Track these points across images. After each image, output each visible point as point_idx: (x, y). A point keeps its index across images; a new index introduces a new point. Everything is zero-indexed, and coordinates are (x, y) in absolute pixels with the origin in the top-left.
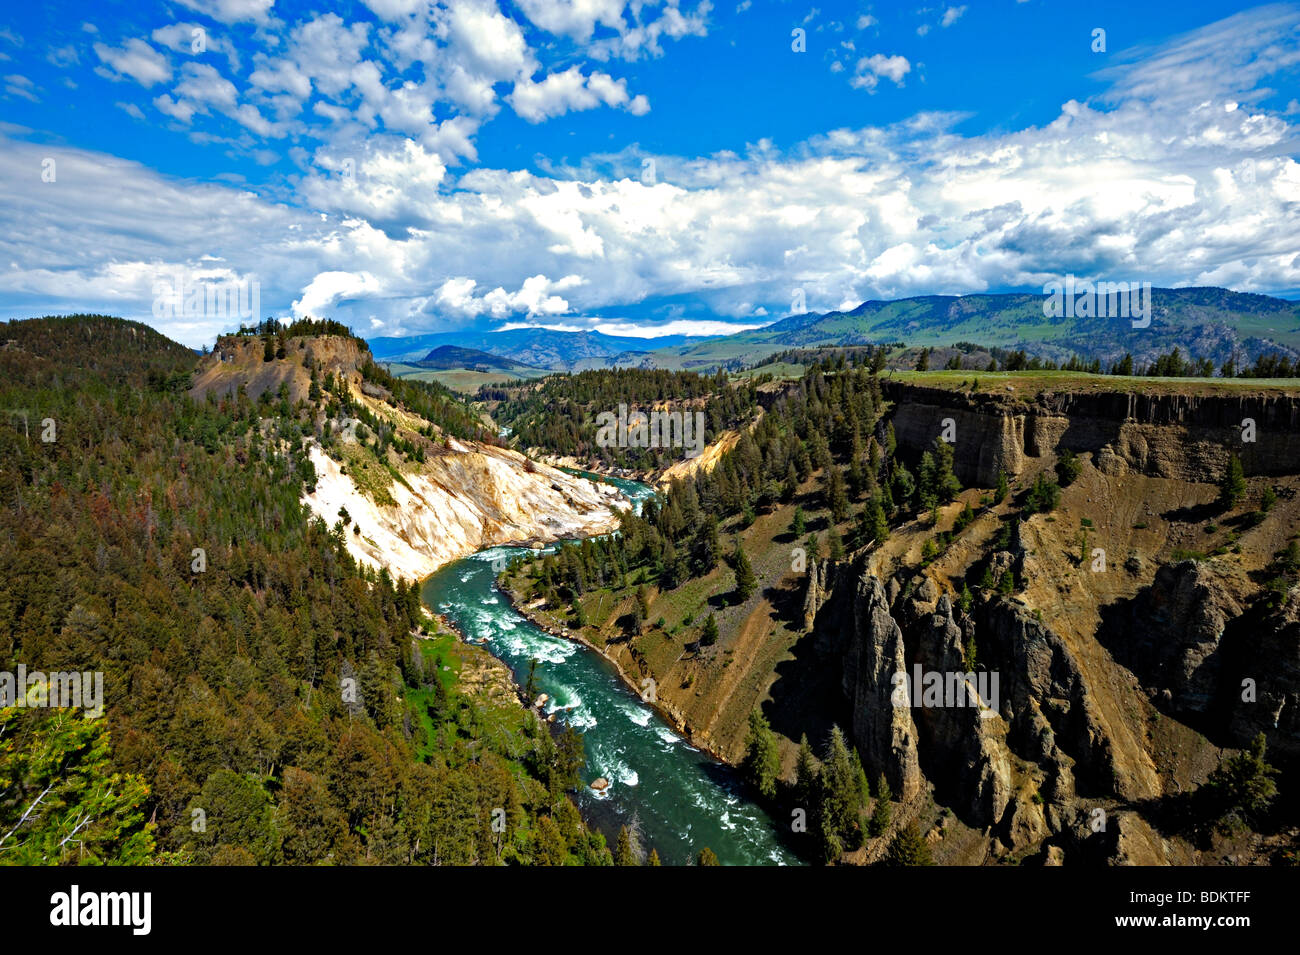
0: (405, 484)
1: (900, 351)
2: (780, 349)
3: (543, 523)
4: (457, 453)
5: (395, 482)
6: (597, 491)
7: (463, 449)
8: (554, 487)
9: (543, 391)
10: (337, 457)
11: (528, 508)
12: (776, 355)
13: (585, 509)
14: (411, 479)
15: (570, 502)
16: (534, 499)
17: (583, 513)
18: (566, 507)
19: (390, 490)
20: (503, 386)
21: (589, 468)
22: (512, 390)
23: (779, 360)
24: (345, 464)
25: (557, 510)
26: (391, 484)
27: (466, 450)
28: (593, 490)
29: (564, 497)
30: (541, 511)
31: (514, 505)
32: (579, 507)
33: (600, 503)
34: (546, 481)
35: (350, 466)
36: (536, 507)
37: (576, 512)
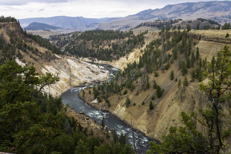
0: (46, 69)
1: (181, 21)
2: (143, 22)
3: (87, 78)
4: (58, 58)
5: (43, 68)
6: (99, 68)
8: (88, 67)
11: (81, 74)
12: (142, 24)
13: (97, 73)
14: (47, 67)
15: (93, 71)
16: (83, 71)
17: (97, 75)
18: (92, 73)
19: (42, 71)
21: (93, 61)
22: (62, 37)
23: (143, 25)
24: (27, 63)
25: (90, 74)
26: (42, 69)
27: (60, 58)
28: (98, 68)
29: (91, 70)
30: (85, 75)
31: (77, 73)
32: (95, 73)
33: (101, 71)
34: (85, 66)
35: (28, 64)
36: (84, 74)
37: (95, 74)
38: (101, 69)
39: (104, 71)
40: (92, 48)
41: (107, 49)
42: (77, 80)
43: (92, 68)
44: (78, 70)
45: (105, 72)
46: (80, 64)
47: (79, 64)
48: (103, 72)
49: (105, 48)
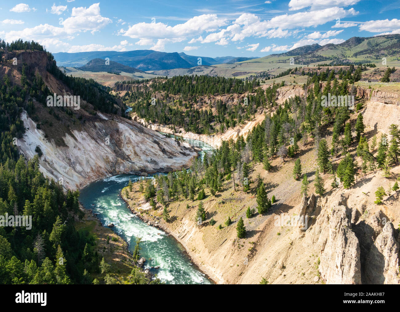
0: (73, 136)
3: (148, 162)
4: (102, 120)
5: (67, 134)
7: (104, 118)
8: (155, 142)
9: (150, 86)
10: (35, 119)
11: (139, 153)
13: (172, 155)
15: (164, 151)
16: (143, 148)
17: (170, 158)
18: (161, 153)
19: (64, 139)
20: (129, 83)
22: (134, 85)
24: (40, 123)
25: (156, 155)
26: (65, 136)
27: (107, 119)
28: (177, 145)
29: (160, 148)
30: (147, 155)
31: (132, 151)
32: (168, 154)
33: (180, 152)
34: (151, 139)
35: (42, 124)
36: (144, 153)
37: (167, 156)
38: (183, 149)
39: (187, 152)
40: (178, 108)
41: (206, 112)
42: (128, 164)
43: (163, 144)
44: (136, 145)
45: (189, 155)
46: (143, 134)
47: (139, 134)
48: (184, 154)
49: (202, 110)
